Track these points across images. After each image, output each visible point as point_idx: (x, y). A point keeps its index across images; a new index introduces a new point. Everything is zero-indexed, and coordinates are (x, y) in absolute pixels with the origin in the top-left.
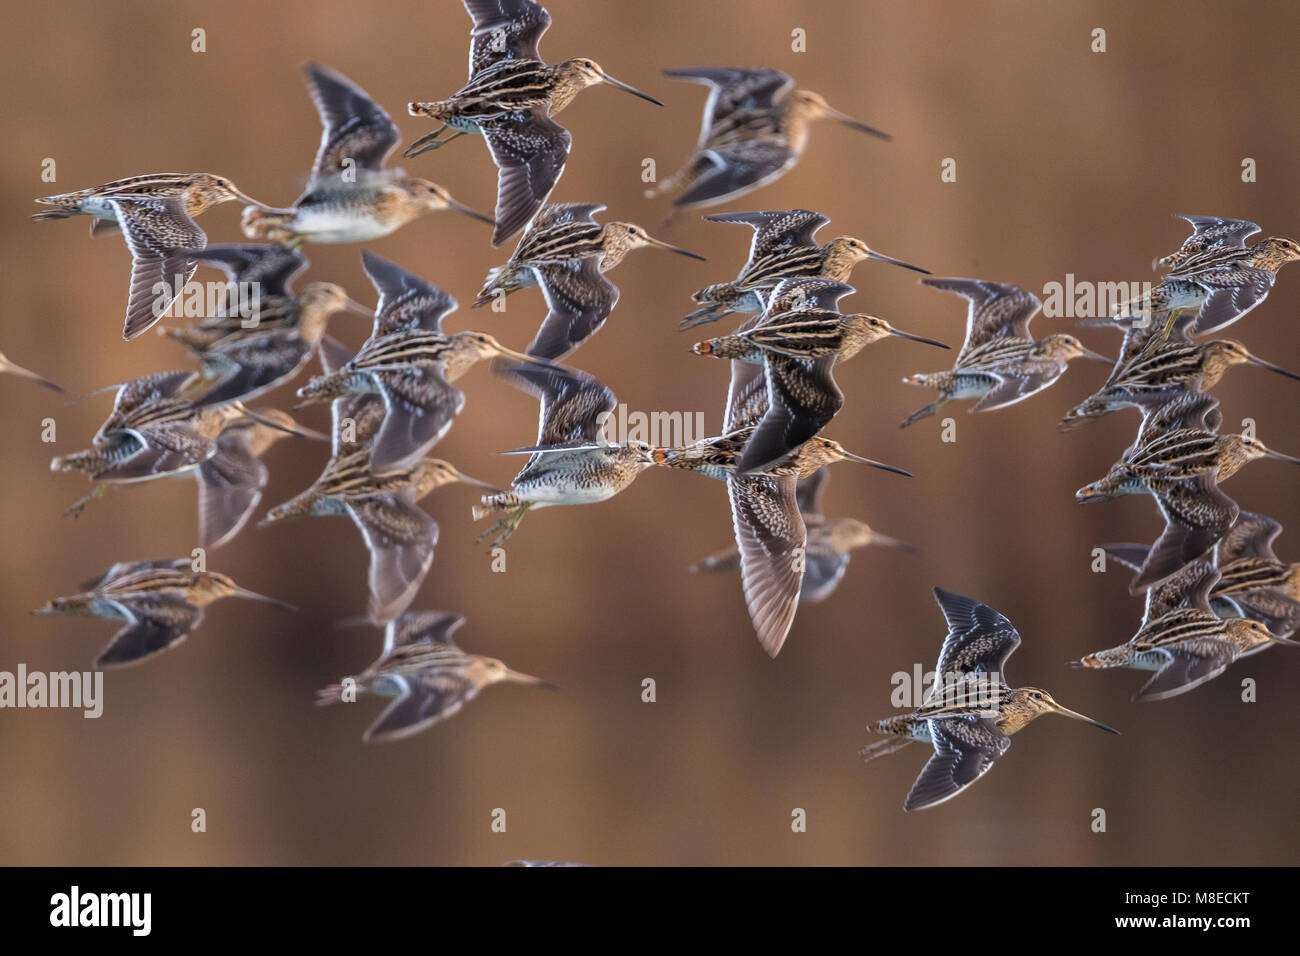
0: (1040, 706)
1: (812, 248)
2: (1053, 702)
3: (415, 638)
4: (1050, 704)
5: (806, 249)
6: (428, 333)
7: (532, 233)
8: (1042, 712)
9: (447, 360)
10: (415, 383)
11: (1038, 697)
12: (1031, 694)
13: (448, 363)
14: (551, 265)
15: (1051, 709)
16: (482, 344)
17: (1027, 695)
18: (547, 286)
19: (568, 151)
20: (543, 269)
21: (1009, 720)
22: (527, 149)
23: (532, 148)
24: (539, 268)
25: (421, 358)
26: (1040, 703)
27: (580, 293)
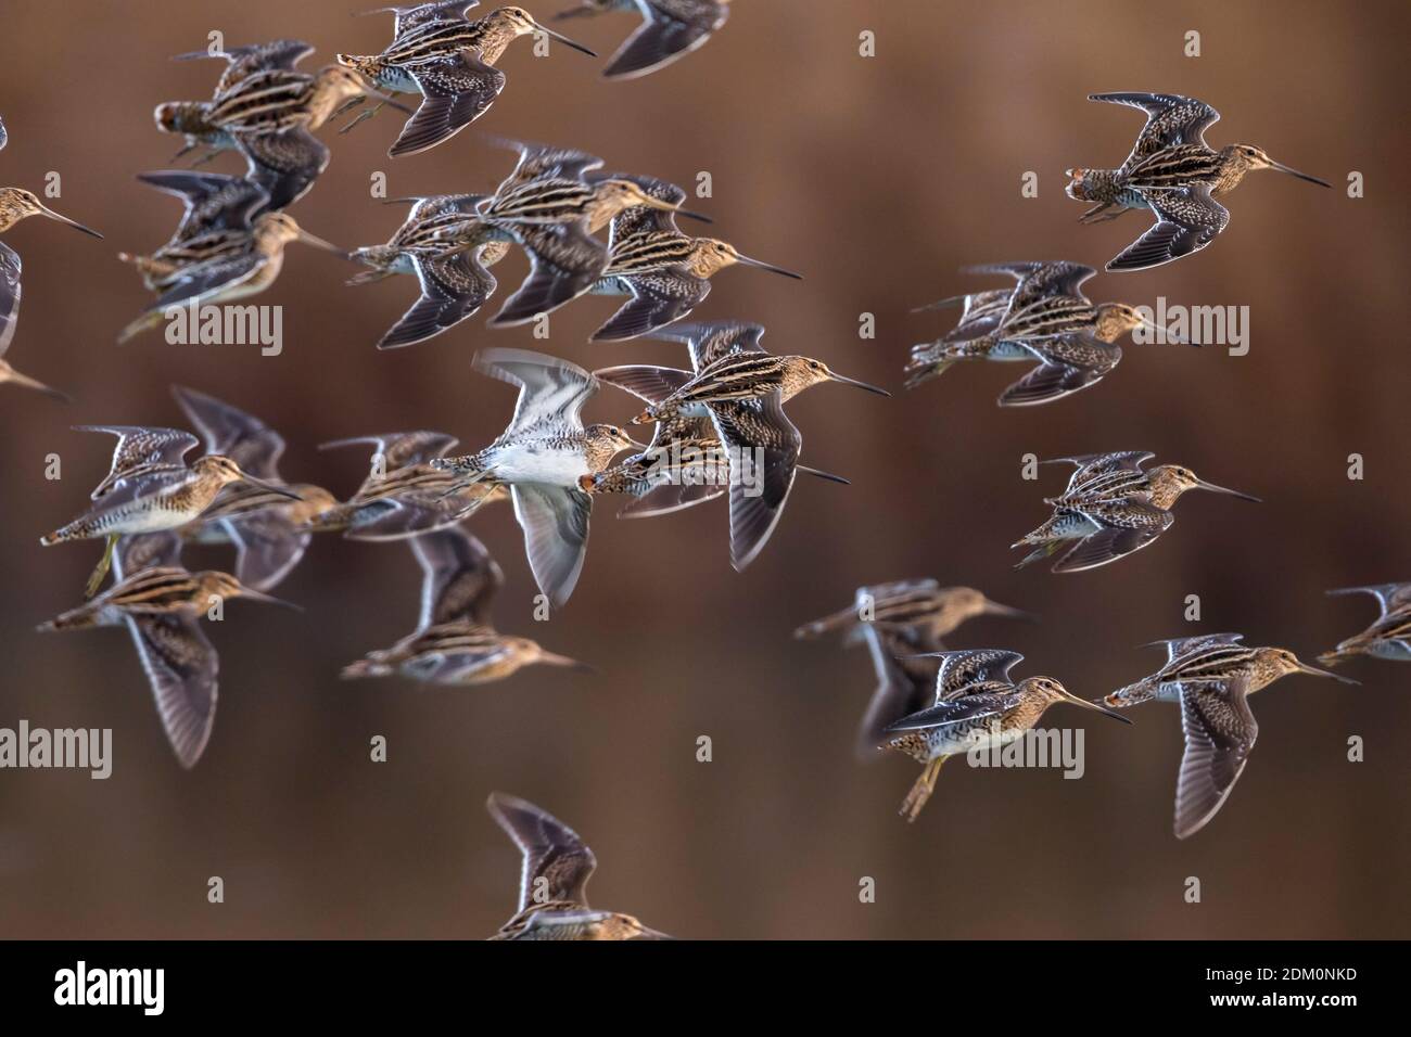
0: (1050, 695)
1: (673, 233)
2: (1063, 690)
3: (454, 616)
4: (1061, 693)
5: (666, 235)
6: (571, 183)
7: (415, 222)
8: (1052, 701)
9: (592, 213)
10: (560, 245)
11: (1048, 685)
12: (1040, 683)
13: (593, 216)
14: (429, 253)
15: (1062, 698)
16: (625, 192)
17: (1036, 684)
18: (423, 271)
19: (498, 92)
20: (421, 256)
21: (1021, 709)
22: (460, 89)
23: (465, 89)
24: (417, 255)
25: (567, 212)
26: (1051, 692)
27: (457, 280)
